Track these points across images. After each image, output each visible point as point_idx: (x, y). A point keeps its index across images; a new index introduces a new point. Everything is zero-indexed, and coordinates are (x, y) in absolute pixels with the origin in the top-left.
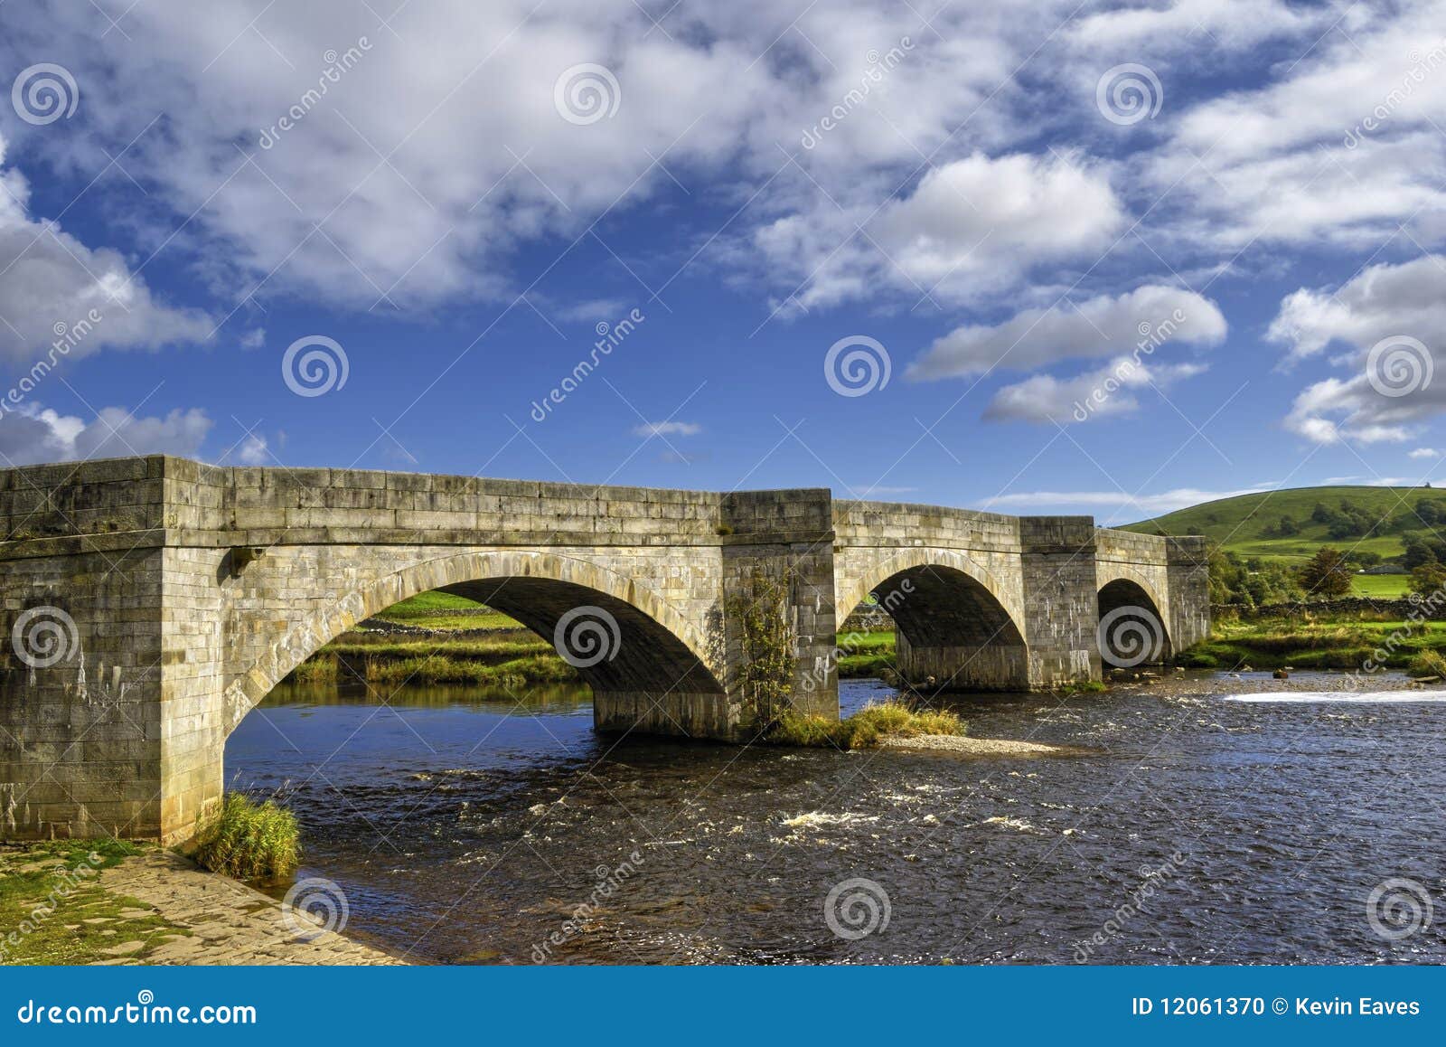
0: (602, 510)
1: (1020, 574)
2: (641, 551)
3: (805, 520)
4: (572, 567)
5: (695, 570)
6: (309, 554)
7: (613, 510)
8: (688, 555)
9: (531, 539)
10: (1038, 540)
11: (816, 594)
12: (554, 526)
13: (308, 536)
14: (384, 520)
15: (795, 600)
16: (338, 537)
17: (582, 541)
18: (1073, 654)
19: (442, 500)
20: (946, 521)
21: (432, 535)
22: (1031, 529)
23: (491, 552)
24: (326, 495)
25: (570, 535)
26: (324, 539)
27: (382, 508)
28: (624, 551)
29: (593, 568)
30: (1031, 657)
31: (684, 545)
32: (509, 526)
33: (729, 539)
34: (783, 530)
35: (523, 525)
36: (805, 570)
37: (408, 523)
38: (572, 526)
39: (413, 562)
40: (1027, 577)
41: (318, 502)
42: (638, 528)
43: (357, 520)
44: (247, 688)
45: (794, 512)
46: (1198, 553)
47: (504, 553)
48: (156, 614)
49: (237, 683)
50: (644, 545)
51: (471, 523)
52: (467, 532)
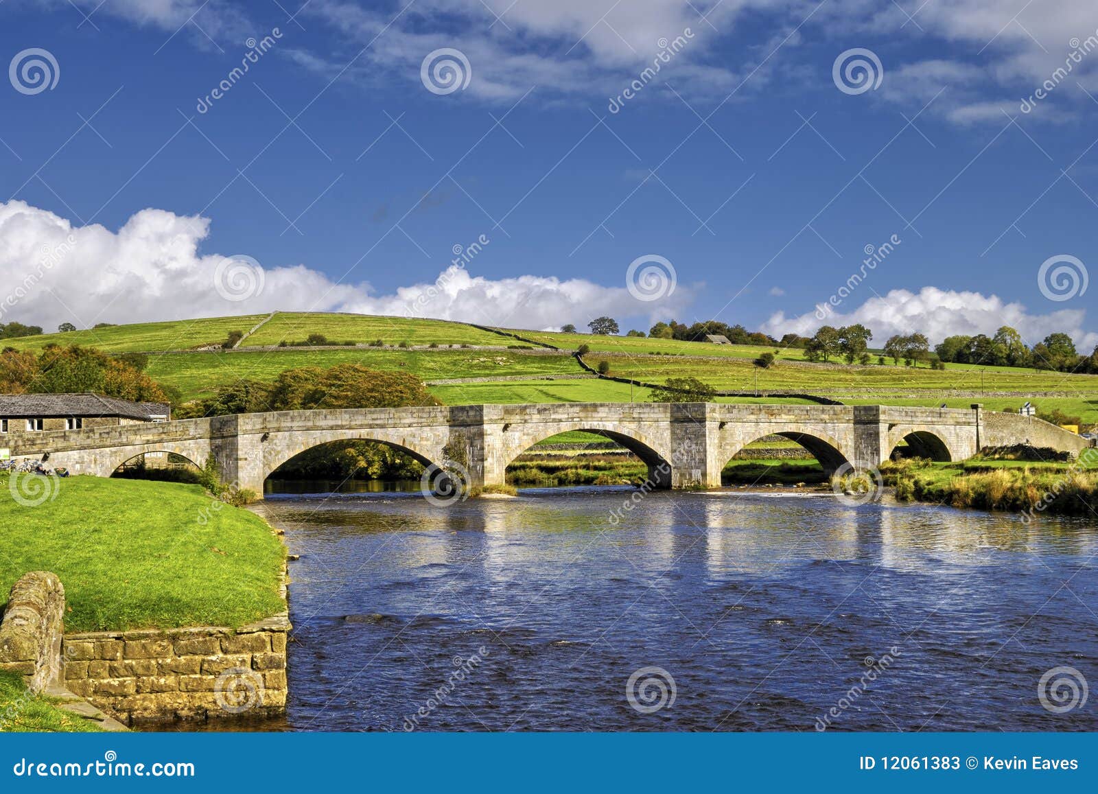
0: (391, 416)
1: (669, 432)
2: (409, 429)
3: (475, 416)
4: (378, 434)
5: (434, 434)
6: (287, 434)
7: (396, 416)
8: (431, 429)
9: (361, 426)
10: (679, 415)
11: (478, 443)
12: (371, 422)
13: (286, 429)
14: (310, 424)
15: (472, 445)
16: (295, 429)
17: (382, 426)
18: (693, 471)
19: (328, 417)
20: (600, 409)
21: (325, 427)
22: (675, 409)
23: (347, 431)
24: (291, 418)
25: (377, 425)
26: (291, 429)
27: (309, 420)
28: (401, 429)
29: (388, 435)
30: (674, 472)
31: (429, 426)
32: (353, 423)
33: (451, 423)
34: (468, 420)
35: (358, 423)
36: (475, 434)
37: (317, 424)
38: (378, 422)
39: (319, 435)
40: (673, 433)
41: (290, 420)
42: (408, 421)
43: (301, 424)
44: (269, 468)
45: (472, 413)
46: (874, 415)
47: (351, 431)
48: (237, 450)
49: (267, 467)
50: (409, 426)
51: (339, 423)
52: (337, 426)
